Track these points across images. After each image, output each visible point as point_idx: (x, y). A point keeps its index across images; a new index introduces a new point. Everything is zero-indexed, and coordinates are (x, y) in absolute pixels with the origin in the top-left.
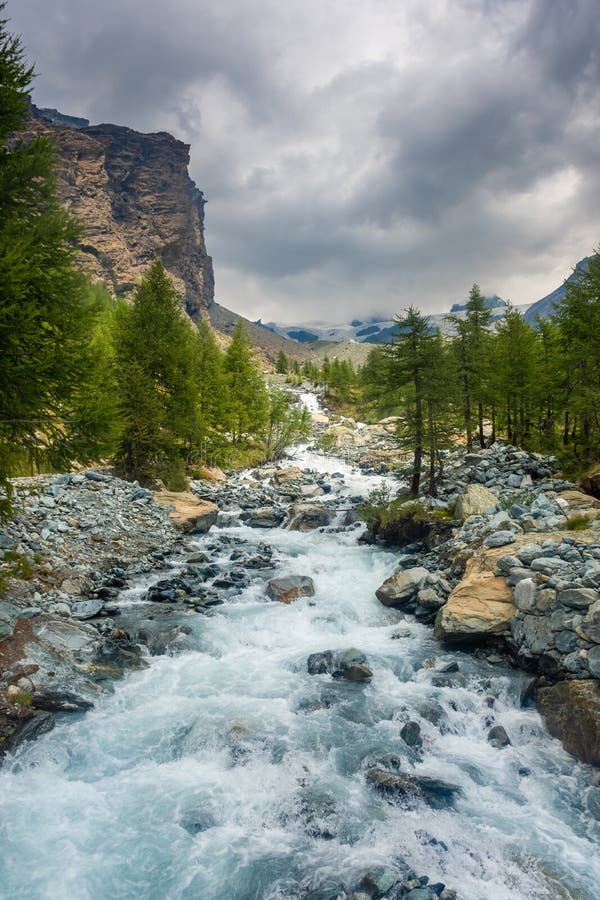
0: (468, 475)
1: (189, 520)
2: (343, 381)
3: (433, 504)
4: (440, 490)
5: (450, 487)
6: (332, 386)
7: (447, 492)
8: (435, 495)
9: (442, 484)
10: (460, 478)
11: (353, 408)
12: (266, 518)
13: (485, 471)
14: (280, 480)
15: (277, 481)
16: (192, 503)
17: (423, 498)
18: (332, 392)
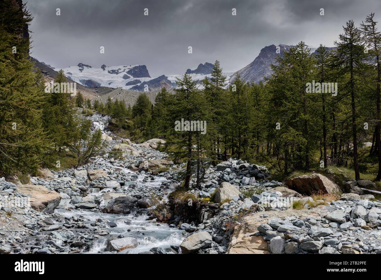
0: (219, 177)
1: (43, 203)
2: (121, 114)
3: (201, 194)
4: (203, 185)
5: (209, 183)
6: (113, 117)
7: (207, 187)
8: (200, 188)
9: (204, 182)
10: (214, 178)
11: (127, 132)
12: (89, 202)
13: (229, 174)
14: (91, 177)
15: (89, 178)
16: (44, 192)
17: (193, 191)
18: (114, 121)
